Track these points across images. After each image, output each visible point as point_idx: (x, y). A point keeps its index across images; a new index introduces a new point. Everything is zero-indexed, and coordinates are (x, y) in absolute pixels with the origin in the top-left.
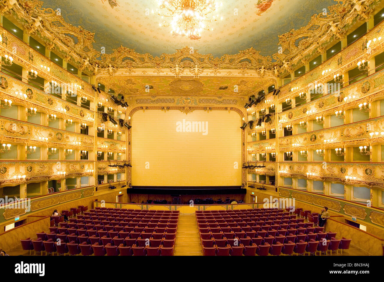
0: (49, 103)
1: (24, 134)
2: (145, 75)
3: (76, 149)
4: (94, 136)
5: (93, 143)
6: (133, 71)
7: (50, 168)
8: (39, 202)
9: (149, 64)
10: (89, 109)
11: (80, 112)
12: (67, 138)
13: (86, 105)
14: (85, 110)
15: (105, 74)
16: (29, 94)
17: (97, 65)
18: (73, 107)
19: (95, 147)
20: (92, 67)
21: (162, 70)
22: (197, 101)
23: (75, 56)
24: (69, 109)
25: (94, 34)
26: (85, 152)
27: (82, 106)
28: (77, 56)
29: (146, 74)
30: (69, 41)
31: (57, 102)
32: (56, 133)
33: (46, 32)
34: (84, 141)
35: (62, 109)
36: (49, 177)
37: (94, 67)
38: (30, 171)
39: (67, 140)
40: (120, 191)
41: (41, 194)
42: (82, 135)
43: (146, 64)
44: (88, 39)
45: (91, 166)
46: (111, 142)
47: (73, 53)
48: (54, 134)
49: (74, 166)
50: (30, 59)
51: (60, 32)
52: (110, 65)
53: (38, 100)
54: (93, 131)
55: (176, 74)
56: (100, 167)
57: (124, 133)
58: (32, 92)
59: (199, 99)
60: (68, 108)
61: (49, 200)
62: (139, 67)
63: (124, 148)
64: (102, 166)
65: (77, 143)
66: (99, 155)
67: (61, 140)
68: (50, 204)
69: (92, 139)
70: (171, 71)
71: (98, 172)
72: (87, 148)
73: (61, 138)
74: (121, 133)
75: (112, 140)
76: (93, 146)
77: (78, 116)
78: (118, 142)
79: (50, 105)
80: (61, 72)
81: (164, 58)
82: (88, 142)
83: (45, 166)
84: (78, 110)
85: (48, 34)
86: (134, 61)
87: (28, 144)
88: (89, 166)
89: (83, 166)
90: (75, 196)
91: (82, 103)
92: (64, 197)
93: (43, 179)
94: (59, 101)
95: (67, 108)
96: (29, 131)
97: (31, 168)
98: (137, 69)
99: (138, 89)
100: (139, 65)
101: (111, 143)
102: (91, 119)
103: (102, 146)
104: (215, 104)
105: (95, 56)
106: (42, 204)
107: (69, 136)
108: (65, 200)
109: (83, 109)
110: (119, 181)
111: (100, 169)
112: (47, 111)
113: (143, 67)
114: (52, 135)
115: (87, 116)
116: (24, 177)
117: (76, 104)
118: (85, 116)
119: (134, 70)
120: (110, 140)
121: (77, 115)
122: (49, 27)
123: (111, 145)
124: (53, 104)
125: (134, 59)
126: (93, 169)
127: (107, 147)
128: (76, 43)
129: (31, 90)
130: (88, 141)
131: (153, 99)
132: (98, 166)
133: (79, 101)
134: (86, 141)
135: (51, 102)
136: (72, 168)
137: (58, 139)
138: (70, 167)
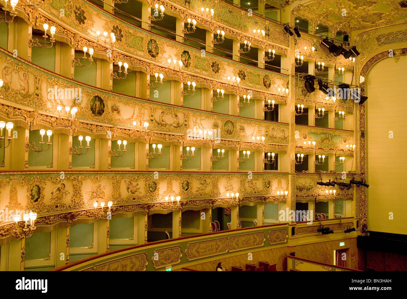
0: (213, 71)
1: (179, 126)
3: (256, 149)
4: (290, 122)
5: (286, 138)
7: (215, 186)
8: (197, 246)
10: (278, 71)
11: (264, 79)
12: (242, 129)
13: (274, 64)
14: (273, 76)
16: (185, 60)
18: (252, 71)
19: (290, 145)
24: (245, 76)
26: (273, 155)
27: (267, 68)
31: (226, 67)
32: (225, 122)
34: (270, 133)
35: (234, 78)
36: (213, 202)
38: (187, 190)
39: (242, 134)
40: (341, 240)
41: (200, 231)
42: (268, 123)
45: (284, 182)
46: (324, 133)
48: (220, 123)
49: (252, 183)
53: (197, 68)
56: (300, 185)
57: (350, 112)
58: (189, 56)
60: (242, 75)
61: (212, 243)
63: (351, 146)
64: (304, 183)
65: (258, 138)
66: (298, 160)
67: (233, 134)
68: (214, 251)
69: (285, 129)
71: (297, 196)
72: (276, 146)
73: (232, 130)
74: (343, 113)
75: (325, 130)
76: (288, 142)
77: (261, 88)
78: (337, 133)
79: (215, 72)
82: (278, 136)
83: (208, 181)
84: (259, 75)
87: (183, 142)
88: (280, 182)
89: (269, 183)
90: (254, 242)
91: (266, 62)
92: (236, 239)
93: (203, 205)
94: (228, 65)
95: (242, 74)
96: (186, 121)
97: (188, 184)
101: (322, 136)
102: (283, 89)
103: (305, 143)
106: (203, 251)
107: (246, 126)
108: (236, 247)
109: (268, 73)
110: (340, 219)
111: (301, 189)
112: (211, 85)
114: (218, 127)
115: (276, 86)
116: (178, 199)
117: (255, 65)
118: (272, 86)
120: (319, 130)
121: (258, 86)
123: (323, 141)
124: (220, 71)
126: (287, 189)
127: (314, 143)
129: (188, 53)
130: (278, 134)
132: (296, 184)
133: (262, 59)
134: (275, 133)
135: (215, 68)
136: (249, 186)
137: (228, 132)
138: (247, 185)
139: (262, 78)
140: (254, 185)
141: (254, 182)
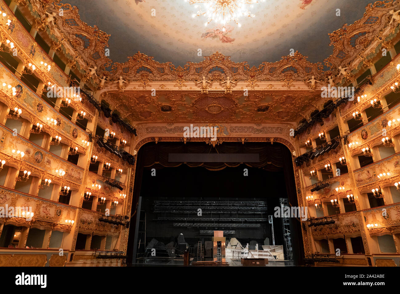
0: (38, 109)
2: (163, 90)
4: (85, 169)
5: (80, 179)
6: (148, 85)
7: (14, 203)
9: (169, 77)
11: (73, 131)
12: (49, 162)
13: (82, 123)
14: (80, 131)
15: (113, 88)
16: (18, 92)
17: (105, 77)
18: (66, 122)
19: (82, 186)
20: (98, 80)
21: (186, 83)
22: (229, 130)
23: (81, 62)
25: (110, 35)
26: (69, 188)
27: (77, 124)
28: (83, 63)
29: (165, 89)
30: (78, 44)
31: (48, 111)
32: (36, 151)
33: (56, 30)
34: (70, 172)
35: (52, 119)
37: (101, 79)
39: (48, 166)
42: (69, 164)
43: (165, 77)
44: (102, 42)
45: (72, 213)
47: (79, 59)
48: (32, 151)
50: (31, 53)
51: (71, 32)
52: (121, 77)
53: (25, 102)
54: (85, 161)
55: (203, 88)
56: (84, 219)
58: (22, 90)
59: (231, 127)
62: (156, 80)
64: (87, 218)
66: (87, 197)
67: (40, 163)
69: (81, 172)
70: (196, 85)
71: (80, 227)
72: (72, 184)
73: (40, 160)
74: (121, 171)
76: (81, 183)
77: (70, 137)
79: (39, 112)
80: (61, 76)
81: (188, 69)
82: (75, 176)
84: (71, 127)
85: (57, 33)
86: (151, 72)
88: (69, 214)
89: (60, 212)
91: (77, 120)
94: (50, 110)
95: (59, 121)
98: (154, 83)
99: (152, 111)
100: (157, 78)
102: (86, 142)
103: (93, 185)
104: (252, 134)
105: (105, 65)
107: (52, 160)
111: (84, 222)
112: (33, 119)
113: (161, 80)
114: (29, 153)
118: (78, 138)
119: (150, 83)
121: (68, 134)
122: (60, 26)
124: (42, 112)
125: (152, 69)
126: (74, 220)
127: (100, 187)
128: (85, 47)
129: (21, 88)
130: (75, 174)
131: (170, 128)
132: (81, 217)
133: (75, 117)
134: (73, 173)
135: (40, 109)
136: (43, 211)
137: (36, 160)
138: (41, 209)
139: (72, 129)
140: (48, 211)
141: (48, 208)
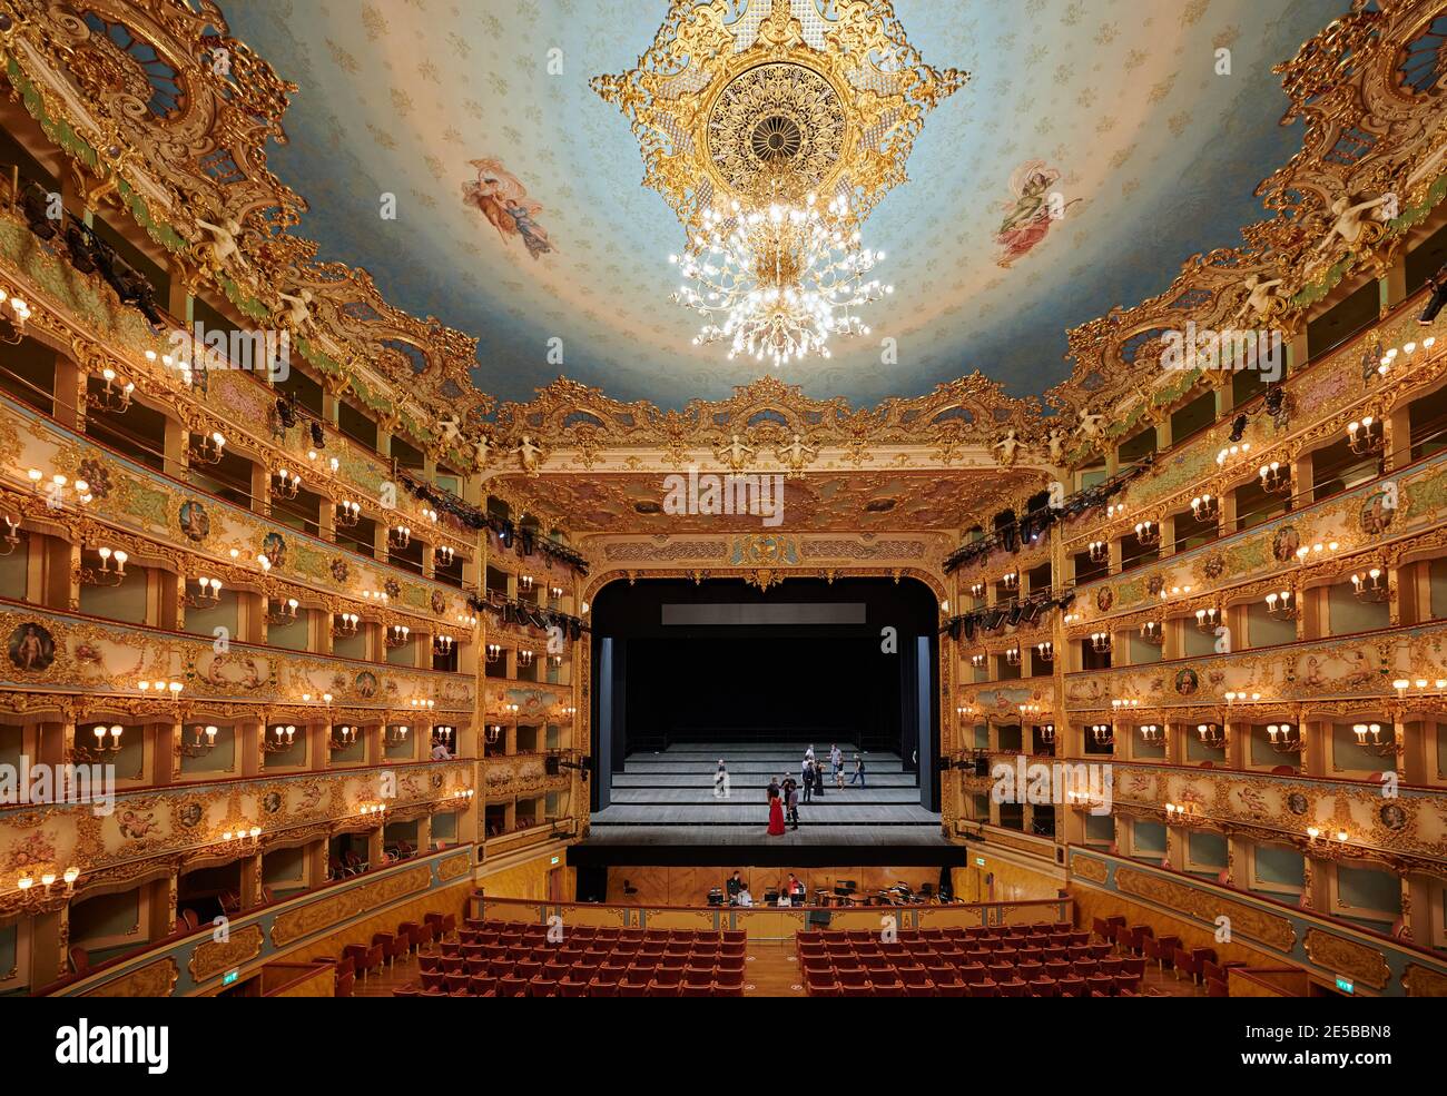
0: (334, 577)
1: (257, 686)
3: (417, 722)
4: (477, 673)
5: (471, 700)
7: (337, 794)
8: (298, 914)
10: (458, 584)
12: (392, 686)
16: (273, 552)
23: (414, 411)
24: (398, 590)
25: (477, 340)
26: (448, 730)
28: (421, 412)
30: (395, 365)
31: (361, 571)
33: (324, 338)
34: (443, 693)
35: (376, 594)
36: (332, 827)
37: (476, 445)
38: (275, 810)
39: (392, 696)
41: (305, 882)
42: (438, 676)
45: (466, 774)
46: (529, 691)
48: (348, 678)
49: (410, 782)
50: (276, 433)
52: (526, 439)
53: (300, 570)
54: (471, 659)
55: (734, 467)
56: (493, 776)
57: (568, 658)
58: (283, 545)
60: (392, 589)
63: (570, 710)
64: (498, 773)
65: (423, 702)
67: (373, 697)
68: (334, 916)
69: (467, 684)
71: (487, 795)
72: (454, 715)
75: (532, 686)
76: (473, 706)
78: (550, 689)
79: (340, 581)
82: (456, 697)
83: (321, 789)
84: (425, 591)
85: (330, 346)
87: (267, 718)
88: (459, 776)
89: (440, 779)
90: (413, 884)
92: (380, 885)
93: (311, 834)
94: (365, 569)
95: (392, 587)
96: (273, 675)
97: (277, 799)
101: (528, 694)
102: (467, 619)
106: (309, 921)
107: (398, 681)
108: (379, 900)
109: (441, 587)
110: (553, 821)
111: (493, 783)
112: (330, 604)
115: (454, 610)
116: (255, 832)
117: (418, 571)
118: (447, 611)
120: (524, 686)
121: (421, 610)
122: (333, 323)
123: (528, 703)
124: (348, 577)
127: (516, 708)
128: (417, 371)
129: (279, 537)
130: (457, 693)
132: (487, 775)
133: (429, 562)
134: (451, 693)
135: (339, 571)
136: (404, 788)
137: (363, 692)
138: (400, 786)
140: (414, 784)
141: (413, 779)
